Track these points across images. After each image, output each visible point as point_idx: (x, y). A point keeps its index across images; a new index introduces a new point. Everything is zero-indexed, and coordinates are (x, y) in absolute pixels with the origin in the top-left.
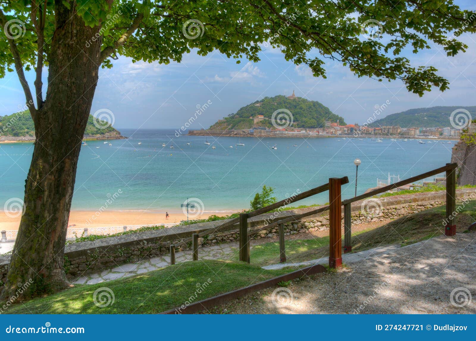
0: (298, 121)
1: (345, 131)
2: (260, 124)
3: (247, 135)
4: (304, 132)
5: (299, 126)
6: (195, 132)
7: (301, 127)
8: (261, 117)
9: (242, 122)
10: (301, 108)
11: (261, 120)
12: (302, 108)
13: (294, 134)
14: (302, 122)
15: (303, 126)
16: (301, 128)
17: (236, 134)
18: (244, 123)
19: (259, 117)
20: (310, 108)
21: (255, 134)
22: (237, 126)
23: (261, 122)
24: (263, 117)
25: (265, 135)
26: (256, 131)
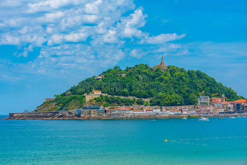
0: (152, 96)
1: (230, 109)
2: (94, 102)
3: (73, 117)
4: (158, 111)
5: (152, 103)
6: (15, 115)
7: (154, 105)
8: (98, 93)
9: (73, 100)
10: (161, 80)
11: (96, 97)
12: (163, 80)
14: (158, 98)
15: (158, 104)
16: (155, 107)
17: (61, 116)
18: (75, 102)
19: (95, 93)
20: (181, 79)
21: (82, 116)
22: (67, 106)
23: (95, 99)
24: (100, 93)
25: (96, 116)
26: (84, 111)
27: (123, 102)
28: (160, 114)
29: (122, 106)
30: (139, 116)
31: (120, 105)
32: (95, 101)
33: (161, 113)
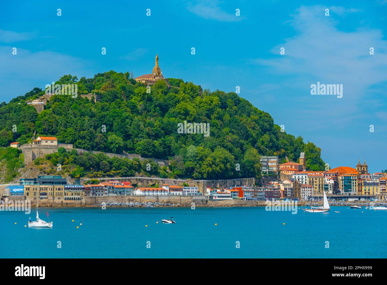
1: (326, 189)
2: (47, 166)
4: (194, 190)
8: (49, 143)
11: (49, 152)
13: (161, 199)
14: (186, 159)
19: (43, 143)
21: (28, 200)
23: (48, 158)
24: (55, 143)
25: (64, 201)
26: (31, 189)
27: (114, 166)
28: (217, 198)
29: (112, 176)
30: (168, 202)
31: (109, 176)
32: (49, 163)
33: (219, 197)
